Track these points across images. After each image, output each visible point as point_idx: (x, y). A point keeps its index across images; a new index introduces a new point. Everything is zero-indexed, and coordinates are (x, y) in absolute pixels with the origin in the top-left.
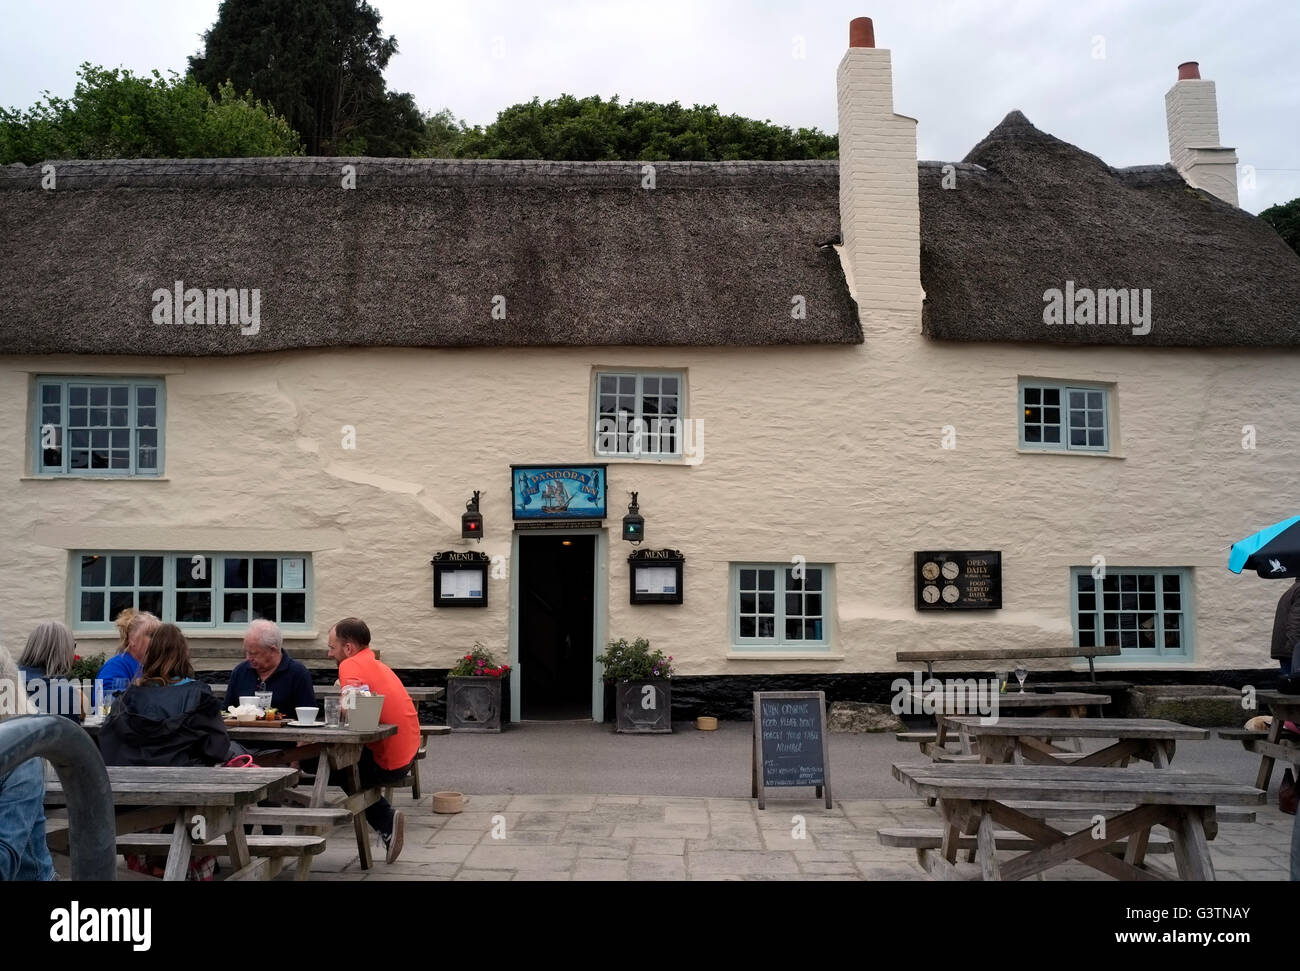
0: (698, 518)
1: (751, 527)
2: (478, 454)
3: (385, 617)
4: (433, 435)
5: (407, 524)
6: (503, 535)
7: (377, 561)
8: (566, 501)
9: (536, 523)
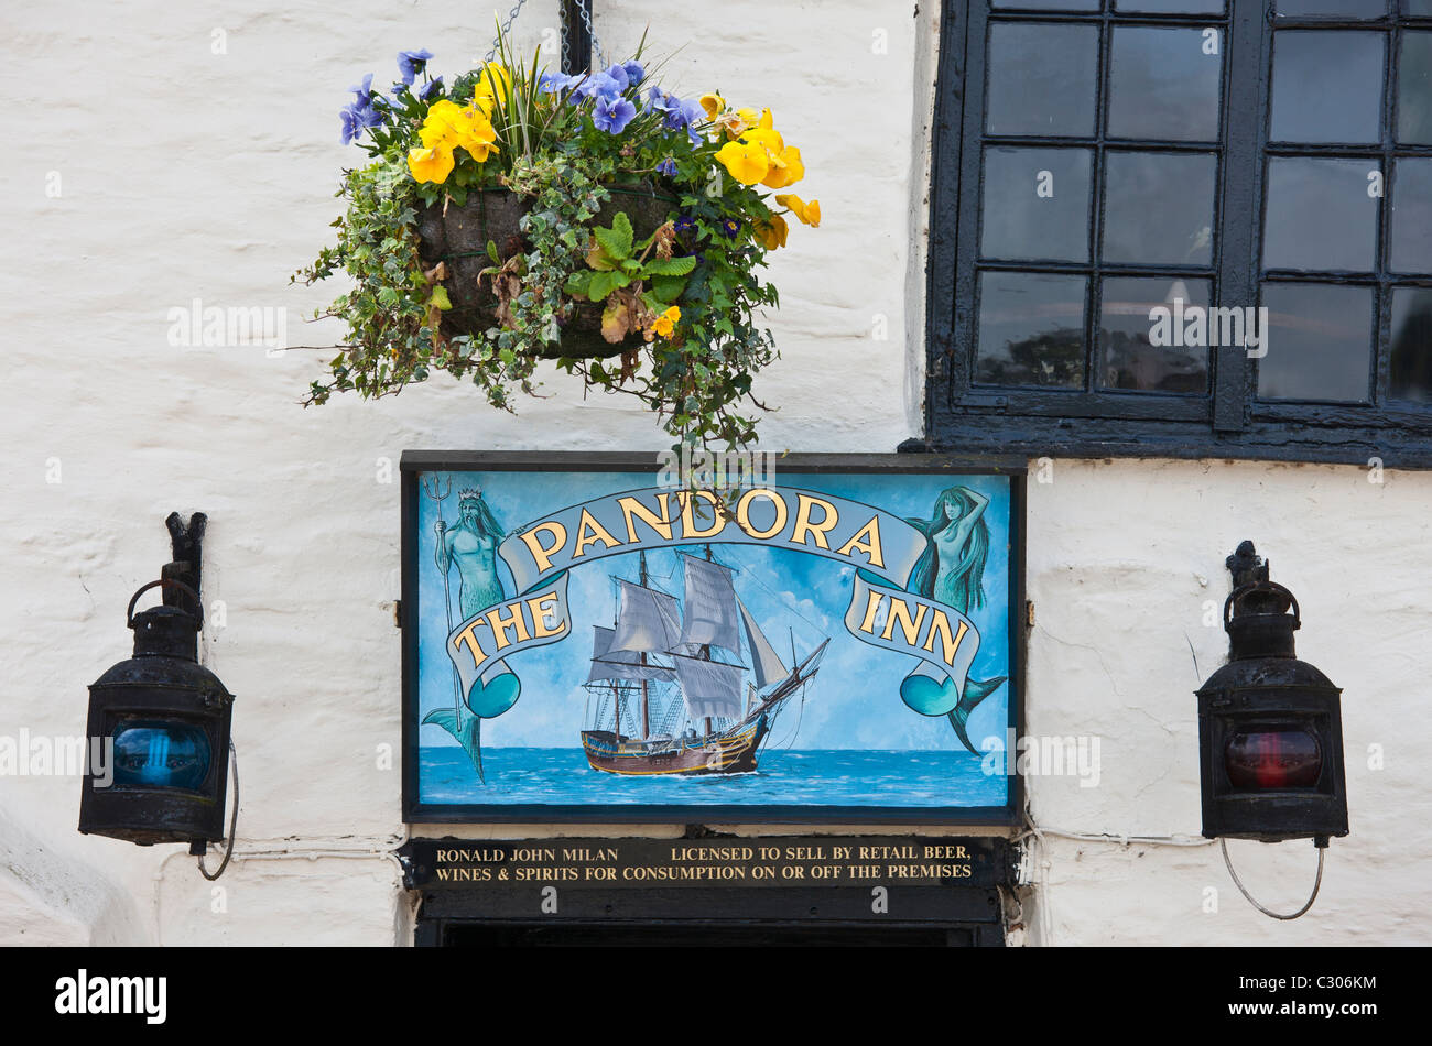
8: (750, 699)
9: (558, 844)
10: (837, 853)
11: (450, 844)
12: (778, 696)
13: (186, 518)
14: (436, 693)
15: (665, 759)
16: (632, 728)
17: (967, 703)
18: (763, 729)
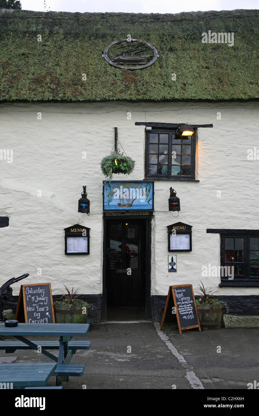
0: (203, 210)
1: (231, 215)
2: (84, 175)
3: (33, 265)
4: (60, 164)
5: (45, 213)
6: (98, 219)
7: (28, 233)
8: (131, 200)
9: (116, 213)
10: (138, 213)
11: (107, 213)
12: (134, 200)
13: (84, 186)
14: (106, 200)
15: (124, 206)
16: (122, 203)
17: (149, 201)
18: (132, 203)
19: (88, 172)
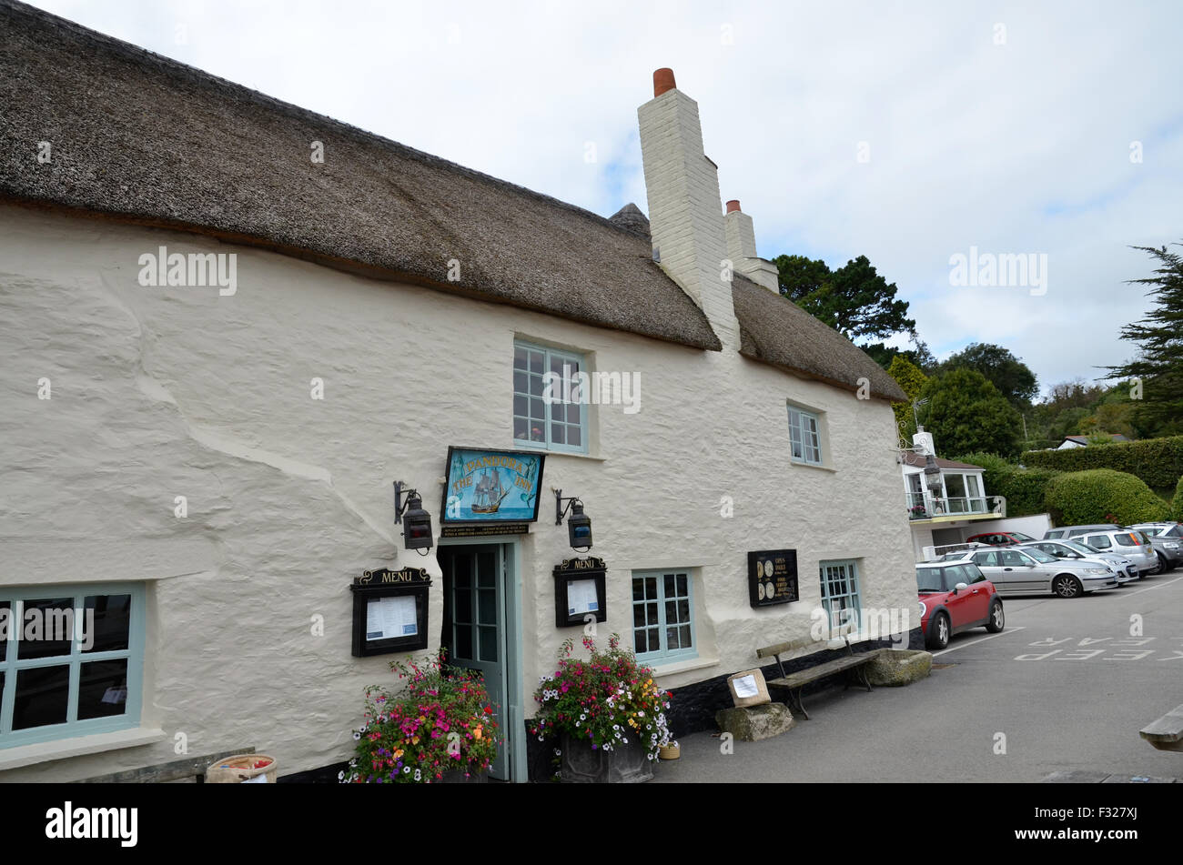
4: (343, 396)
8: (498, 497)
9: (465, 528)
10: (507, 529)
11: (448, 528)
12: (503, 497)
15: (484, 510)
16: (480, 504)
17: (530, 499)
18: (500, 504)
19: (408, 424)
